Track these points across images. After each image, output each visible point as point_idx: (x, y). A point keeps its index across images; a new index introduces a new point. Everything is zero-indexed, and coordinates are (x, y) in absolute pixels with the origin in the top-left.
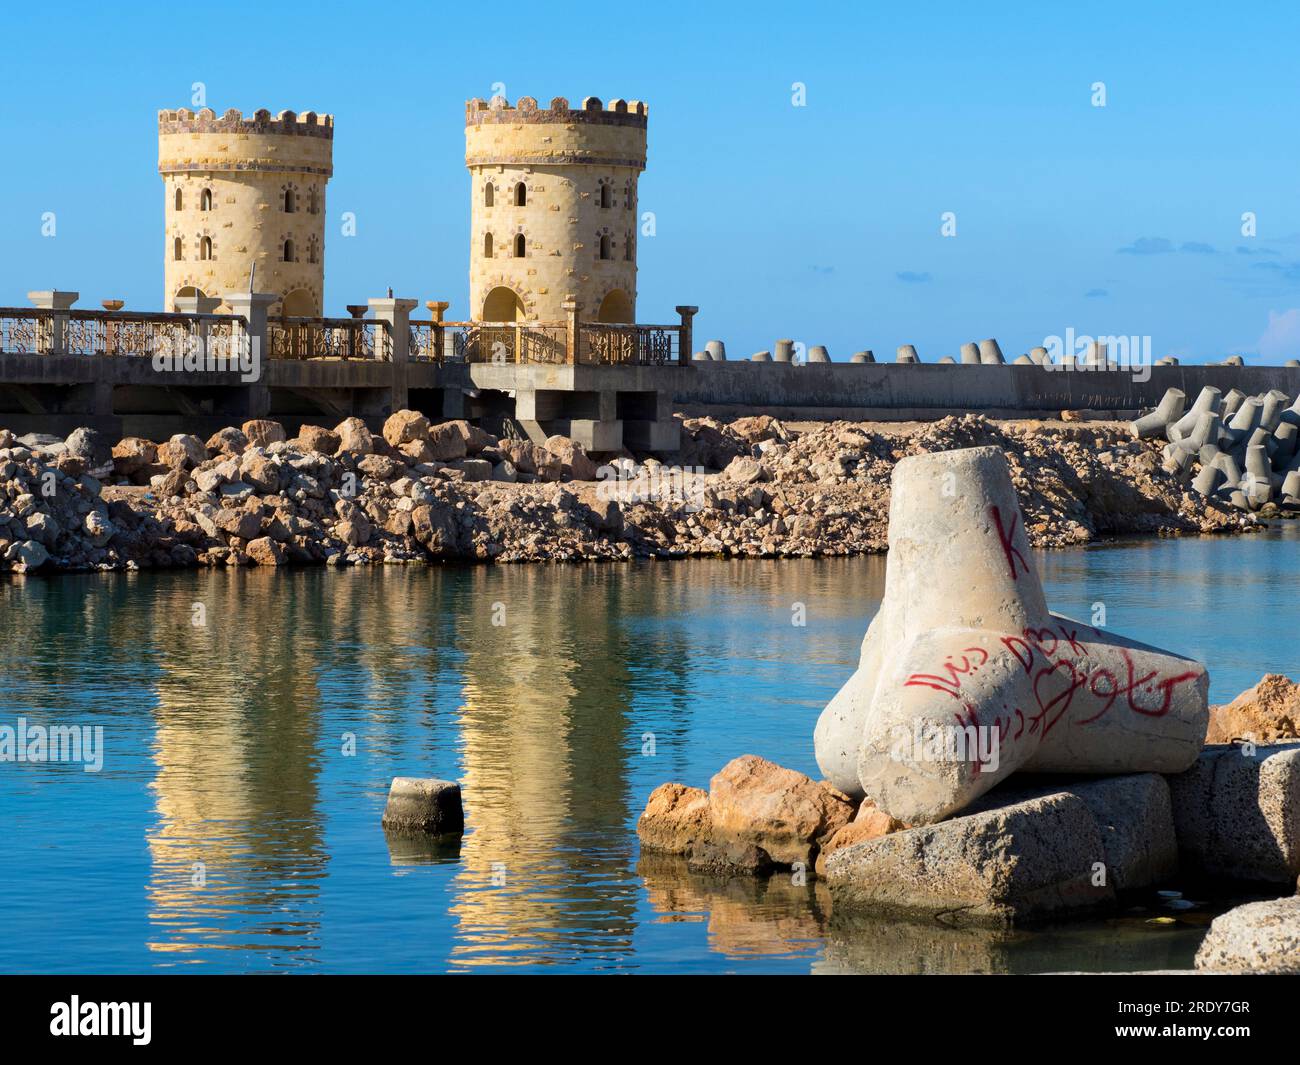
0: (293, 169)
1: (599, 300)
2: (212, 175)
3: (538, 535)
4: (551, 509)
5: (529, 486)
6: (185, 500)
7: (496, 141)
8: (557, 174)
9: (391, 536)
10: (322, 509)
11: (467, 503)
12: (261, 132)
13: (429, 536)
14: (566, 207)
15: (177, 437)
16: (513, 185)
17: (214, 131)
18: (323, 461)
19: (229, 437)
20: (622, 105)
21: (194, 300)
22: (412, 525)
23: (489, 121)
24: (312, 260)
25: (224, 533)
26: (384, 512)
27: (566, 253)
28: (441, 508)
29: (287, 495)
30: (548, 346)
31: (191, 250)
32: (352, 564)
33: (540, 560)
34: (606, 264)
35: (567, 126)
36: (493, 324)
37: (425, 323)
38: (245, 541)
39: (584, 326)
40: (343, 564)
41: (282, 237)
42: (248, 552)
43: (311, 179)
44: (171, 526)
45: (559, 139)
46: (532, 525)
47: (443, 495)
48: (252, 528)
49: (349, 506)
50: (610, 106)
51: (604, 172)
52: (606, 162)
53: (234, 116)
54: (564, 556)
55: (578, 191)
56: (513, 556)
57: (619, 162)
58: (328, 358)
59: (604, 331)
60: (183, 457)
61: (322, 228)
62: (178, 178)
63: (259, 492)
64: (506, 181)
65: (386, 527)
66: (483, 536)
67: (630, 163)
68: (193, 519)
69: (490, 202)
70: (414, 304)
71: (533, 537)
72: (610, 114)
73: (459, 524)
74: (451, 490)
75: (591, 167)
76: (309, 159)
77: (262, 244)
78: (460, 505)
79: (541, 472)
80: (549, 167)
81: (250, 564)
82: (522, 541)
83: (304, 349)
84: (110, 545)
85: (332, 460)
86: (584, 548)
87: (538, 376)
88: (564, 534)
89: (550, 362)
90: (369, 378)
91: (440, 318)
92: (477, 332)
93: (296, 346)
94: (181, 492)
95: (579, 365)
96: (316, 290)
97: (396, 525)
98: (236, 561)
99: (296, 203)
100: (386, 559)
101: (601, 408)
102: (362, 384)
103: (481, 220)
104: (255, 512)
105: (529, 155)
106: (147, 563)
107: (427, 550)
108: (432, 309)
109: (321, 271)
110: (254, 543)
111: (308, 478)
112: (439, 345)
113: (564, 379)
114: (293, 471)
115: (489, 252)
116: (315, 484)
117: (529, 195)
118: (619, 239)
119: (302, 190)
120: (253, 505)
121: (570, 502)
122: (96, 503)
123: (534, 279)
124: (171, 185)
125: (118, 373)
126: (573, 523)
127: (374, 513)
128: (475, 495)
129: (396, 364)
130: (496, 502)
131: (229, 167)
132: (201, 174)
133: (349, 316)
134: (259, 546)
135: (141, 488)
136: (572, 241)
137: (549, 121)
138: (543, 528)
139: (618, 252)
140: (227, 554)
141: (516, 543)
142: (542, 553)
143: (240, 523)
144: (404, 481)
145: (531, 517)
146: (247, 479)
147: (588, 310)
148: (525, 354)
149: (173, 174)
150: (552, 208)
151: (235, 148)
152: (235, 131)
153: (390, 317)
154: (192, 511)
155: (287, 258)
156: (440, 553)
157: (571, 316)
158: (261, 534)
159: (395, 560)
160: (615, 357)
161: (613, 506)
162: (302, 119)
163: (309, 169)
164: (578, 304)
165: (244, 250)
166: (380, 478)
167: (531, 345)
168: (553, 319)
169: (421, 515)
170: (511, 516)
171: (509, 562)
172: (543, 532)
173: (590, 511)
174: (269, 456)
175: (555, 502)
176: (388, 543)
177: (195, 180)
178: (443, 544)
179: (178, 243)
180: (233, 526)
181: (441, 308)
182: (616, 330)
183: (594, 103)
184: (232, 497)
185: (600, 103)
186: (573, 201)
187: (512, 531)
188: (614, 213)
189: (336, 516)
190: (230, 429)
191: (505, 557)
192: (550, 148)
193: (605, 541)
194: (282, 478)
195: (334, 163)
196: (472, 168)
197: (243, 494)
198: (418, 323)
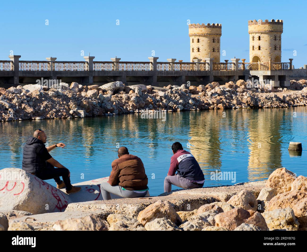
0: (214, 34)
1: (274, 58)
2: (199, 36)
3: (270, 102)
4: (272, 98)
5: (268, 93)
6: (206, 97)
7: (255, 28)
8: (266, 34)
9: (243, 103)
10: (230, 98)
11: (257, 97)
12: (209, 28)
13: (251, 103)
14: (268, 40)
15: (200, 86)
16: (258, 36)
17: (200, 28)
18: (230, 89)
19: (210, 85)
20: (278, 21)
21: (197, 60)
22: (247, 101)
23: (253, 24)
24: (218, 52)
25: (213, 103)
26: (242, 99)
27: (268, 49)
28: (252, 98)
29: (224, 96)
30: (265, 67)
31: (196, 50)
32: (237, 108)
33: (271, 107)
34: (276, 51)
35: (268, 25)
36: (254, 63)
37: (241, 63)
38: (217, 105)
39: (272, 63)
40: (235, 108)
41: (213, 47)
42: (218, 106)
43: (218, 36)
44: (204, 102)
45: (267, 28)
46: (269, 101)
47: (252, 95)
48: (219, 102)
49: (236, 98)
50: (276, 21)
51: (275, 33)
52: (276, 32)
53: (203, 25)
54: (275, 106)
55: (270, 37)
56: (266, 106)
57: (278, 31)
58: (224, 70)
59: (276, 64)
60: (202, 89)
61: (220, 45)
62: (193, 37)
63: (219, 95)
64: (257, 36)
65: (242, 101)
66: (260, 103)
67: (280, 32)
68: (207, 101)
69: (253, 40)
70: (239, 60)
71: (269, 103)
72: (276, 22)
73: (256, 101)
74: (254, 94)
75: (273, 33)
76: (217, 32)
77: (209, 49)
78: (256, 97)
79: (265, 91)
80: (265, 33)
81: (219, 109)
82: (268, 104)
83: (219, 69)
84: (193, 106)
85: (232, 89)
86: (279, 105)
87: (263, 73)
88: (275, 102)
89: (265, 70)
90: (231, 74)
91: (244, 62)
92: (251, 65)
93: (218, 68)
94: (205, 96)
95: (271, 70)
96: (219, 57)
97: (244, 101)
98: (216, 108)
99: (215, 41)
100: (243, 107)
101: (275, 79)
102: (230, 75)
103: (251, 43)
104: (219, 99)
105: (261, 31)
106: (201, 109)
107: (250, 106)
108: (242, 60)
109: (220, 54)
110: (219, 105)
111: (228, 93)
112: (244, 67)
113: (269, 73)
114: (225, 91)
115: (253, 49)
116: (229, 94)
117: (261, 38)
118: (278, 46)
119: (216, 38)
120: (218, 98)
121: (276, 96)
122: (191, 98)
123: (262, 54)
124: (191, 38)
125: (186, 74)
126: (277, 100)
127: (240, 99)
128: (258, 95)
129: (236, 71)
130: (262, 97)
131: (202, 34)
132: (197, 36)
133: (225, 62)
134: (220, 105)
135: (197, 95)
136: (269, 47)
137: (265, 24)
138: (271, 101)
139: (278, 49)
140: (214, 107)
141: (266, 104)
142: (272, 106)
143: (217, 101)
144: (245, 93)
145: (269, 99)
146: (216, 93)
147: (273, 60)
148: (261, 68)
149: (192, 36)
150: (265, 41)
151: (204, 31)
152: (204, 27)
153: (235, 62)
154: (207, 99)
155: (214, 51)
156: (252, 106)
157: (270, 61)
158: (220, 103)
159: (245, 108)
160: (278, 69)
161: (284, 97)
162: (216, 25)
163: (217, 34)
164: (271, 59)
165: (206, 50)
166: (241, 92)
167: (262, 67)
168: (266, 62)
169: (249, 99)
170: (265, 99)
171: (266, 108)
172: (271, 102)
173: (279, 98)
174: (221, 89)
175: (273, 96)
176: (243, 104)
177: (196, 37)
178: (253, 105)
179: (193, 49)
180: (215, 102)
181: (244, 60)
182: (278, 64)
183: (273, 20)
184: (214, 96)
185: (274, 20)
186: (269, 39)
187: (266, 102)
188: (277, 41)
189: (233, 99)
190: (210, 84)
191: (264, 107)
192: (265, 29)
193: (283, 103)
194: (223, 93)
195: (222, 33)
196: (250, 33)
197: (216, 96)
198: (240, 63)
